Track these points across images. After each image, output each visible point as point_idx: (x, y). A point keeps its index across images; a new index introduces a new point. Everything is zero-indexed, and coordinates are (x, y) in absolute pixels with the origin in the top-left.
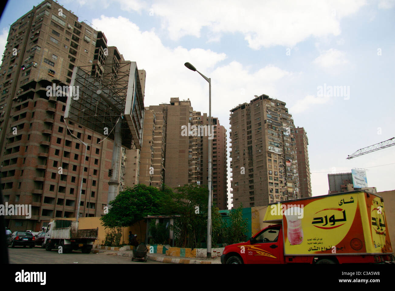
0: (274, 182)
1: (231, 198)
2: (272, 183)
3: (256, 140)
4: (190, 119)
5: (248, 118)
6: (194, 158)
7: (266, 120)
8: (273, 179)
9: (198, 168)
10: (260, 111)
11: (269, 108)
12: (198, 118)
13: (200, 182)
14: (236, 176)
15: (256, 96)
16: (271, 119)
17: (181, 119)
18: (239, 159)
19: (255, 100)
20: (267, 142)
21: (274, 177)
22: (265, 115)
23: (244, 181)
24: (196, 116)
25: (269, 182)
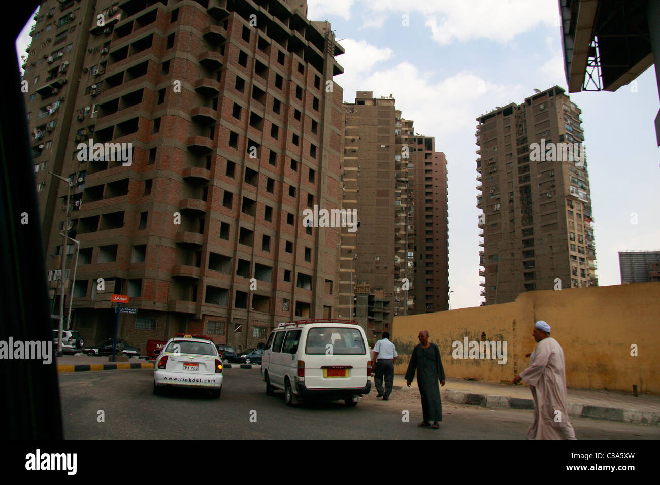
0: (579, 255)
1: (481, 285)
2: (575, 257)
3: (539, 174)
4: (397, 131)
5: (519, 131)
6: (402, 208)
7: (563, 135)
8: (577, 250)
9: (409, 227)
10: (548, 119)
11: (567, 113)
12: (409, 133)
13: (413, 253)
14: (493, 243)
15: (536, 90)
16: (571, 134)
17: (380, 130)
18: (500, 211)
19: (535, 98)
20: (565, 177)
21: (578, 246)
22: (560, 125)
23: (512, 252)
24: (404, 129)
25: (571, 256)
